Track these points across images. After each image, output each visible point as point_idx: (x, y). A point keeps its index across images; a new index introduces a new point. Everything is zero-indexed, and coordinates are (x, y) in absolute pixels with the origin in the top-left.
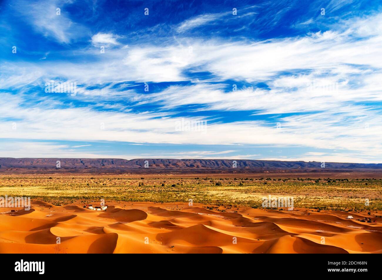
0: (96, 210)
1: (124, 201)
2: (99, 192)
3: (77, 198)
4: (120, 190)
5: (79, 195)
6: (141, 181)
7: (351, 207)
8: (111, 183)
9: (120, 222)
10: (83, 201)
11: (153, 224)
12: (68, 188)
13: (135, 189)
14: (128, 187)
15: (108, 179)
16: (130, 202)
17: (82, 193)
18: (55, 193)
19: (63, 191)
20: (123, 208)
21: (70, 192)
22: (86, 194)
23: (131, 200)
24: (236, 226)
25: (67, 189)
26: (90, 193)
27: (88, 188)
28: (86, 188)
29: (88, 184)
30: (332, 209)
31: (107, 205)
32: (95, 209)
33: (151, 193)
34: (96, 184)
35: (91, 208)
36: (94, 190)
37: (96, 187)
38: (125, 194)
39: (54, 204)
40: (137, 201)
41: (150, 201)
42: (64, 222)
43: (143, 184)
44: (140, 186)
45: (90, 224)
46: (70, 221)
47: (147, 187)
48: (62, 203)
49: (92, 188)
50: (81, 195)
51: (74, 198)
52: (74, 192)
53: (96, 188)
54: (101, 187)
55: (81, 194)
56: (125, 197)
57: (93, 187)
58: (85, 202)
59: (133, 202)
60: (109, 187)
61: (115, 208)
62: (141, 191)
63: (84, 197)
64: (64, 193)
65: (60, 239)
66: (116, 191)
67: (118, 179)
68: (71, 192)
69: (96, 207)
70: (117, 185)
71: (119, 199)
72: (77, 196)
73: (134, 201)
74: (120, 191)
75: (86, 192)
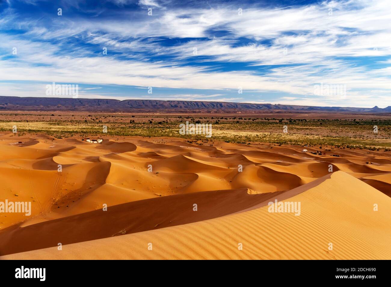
0: (93, 143)
1: (117, 135)
2: (95, 128)
3: (77, 132)
4: (114, 126)
5: (78, 130)
6: (132, 119)
7: (307, 142)
8: (106, 120)
9: (114, 153)
10: (81, 135)
11: (141, 155)
12: (68, 123)
13: (127, 125)
14: (121, 124)
15: (104, 117)
16: (122, 136)
17: (81, 128)
18: (57, 128)
19: (63, 126)
20: (116, 141)
21: (70, 127)
22: (84, 129)
23: (123, 135)
24: (211, 157)
25: (68, 125)
26: (87, 129)
27: (86, 124)
28: (84, 124)
29: (86, 121)
30: (291, 144)
31: (102, 139)
32: (92, 142)
33: (141, 129)
34: (93, 121)
35: (88, 140)
36: (91, 125)
37: (93, 123)
38: (118, 129)
39: (56, 137)
40: (129, 135)
41: (140, 136)
42: (65, 152)
43: (133, 121)
44: (131, 123)
45: (87, 154)
46: (69, 151)
47: (137, 123)
48: (63, 136)
49: (89, 124)
50: (80, 130)
51: (74, 132)
52: (74, 127)
53: (93, 124)
54: (98, 123)
55: (80, 129)
56: (118, 132)
57: (90, 123)
58: (83, 135)
59: (125, 136)
61: (110, 141)
62: (132, 127)
63: (82, 132)
64: (65, 128)
65: (61, 166)
66: (110, 127)
67: (113, 117)
68: (71, 127)
69: (93, 140)
70: (111, 122)
71: (113, 134)
72: (76, 131)
73: (126, 136)
74: (114, 127)
75: (84, 127)
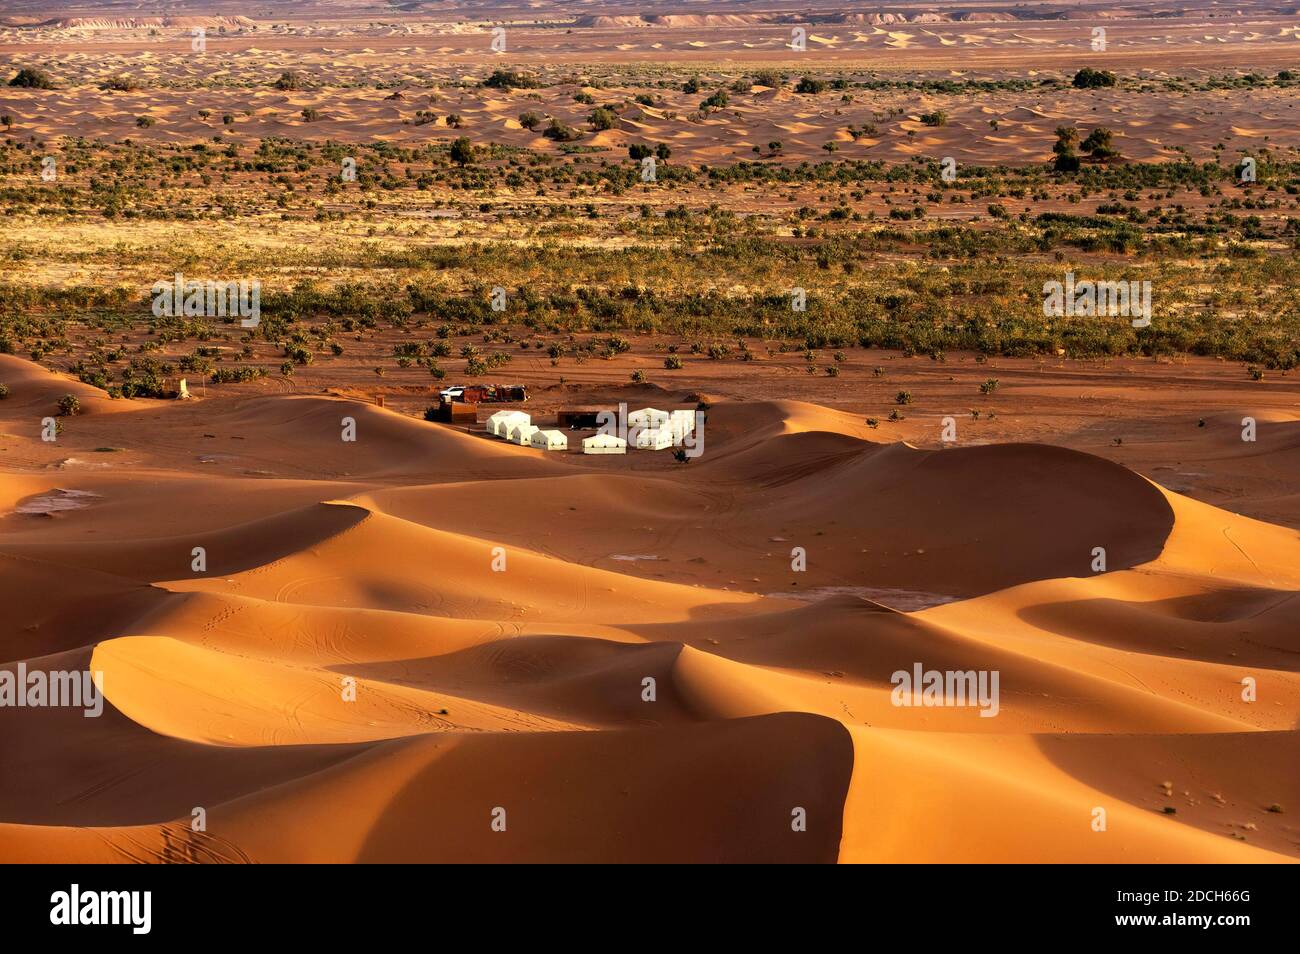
0: (575, 450)
1: (888, 344)
2: (588, 242)
3: (344, 309)
4: (837, 215)
5: (362, 277)
6: (1075, 108)
8: (727, 137)
9: (861, 592)
10: (412, 349)
12: (235, 189)
13: (1011, 206)
14: (927, 188)
15: (691, 88)
16: (952, 360)
17: (398, 247)
18: (101, 253)
19: (178, 225)
20: (884, 434)
21: (261, 240)
22: (446, 260)
23: (973, 342)
25: (228, 212)
26: (478, 258)
27: (468, 196)
28: (445, 194)
29: (458, 153)
31: (689, 400)
32: (557, 439)
34: (542, 144)
35: (514, 421)
36: (532, 213)
37: (558, 179)
38: (890, 260)
39: (92, 380)
40: (1045, 347)
41: (1201, 350)
42: (231, 579)
43: (1097, 143)
44: (1065, 165)
45: (515, 613)
46: (288, 570)
47: (1151, 176)
48: (186, 364)
49: (504, 195)
50: (389, 275)
51: (316, 307)
52: (300, 236)
53: (553, 199)
54: (618, 179)
55: (390, 261)
56: (892, 304)
57: (514, 183)
58: (440, 352)
59: (997, 363)
60: (705, 179)
61: (794, 427)
62: (1085, 233)
63: (422, 303)
64: (200, 246)
66: (785, 232)
67: (807, 86)
68: (273, 243)
69: (567, 422)
70: (793, 159)
71: (830, 329)
72: (345, 292)
73: (1008, 350)
74: (832, 229)
75: (446, 234)
